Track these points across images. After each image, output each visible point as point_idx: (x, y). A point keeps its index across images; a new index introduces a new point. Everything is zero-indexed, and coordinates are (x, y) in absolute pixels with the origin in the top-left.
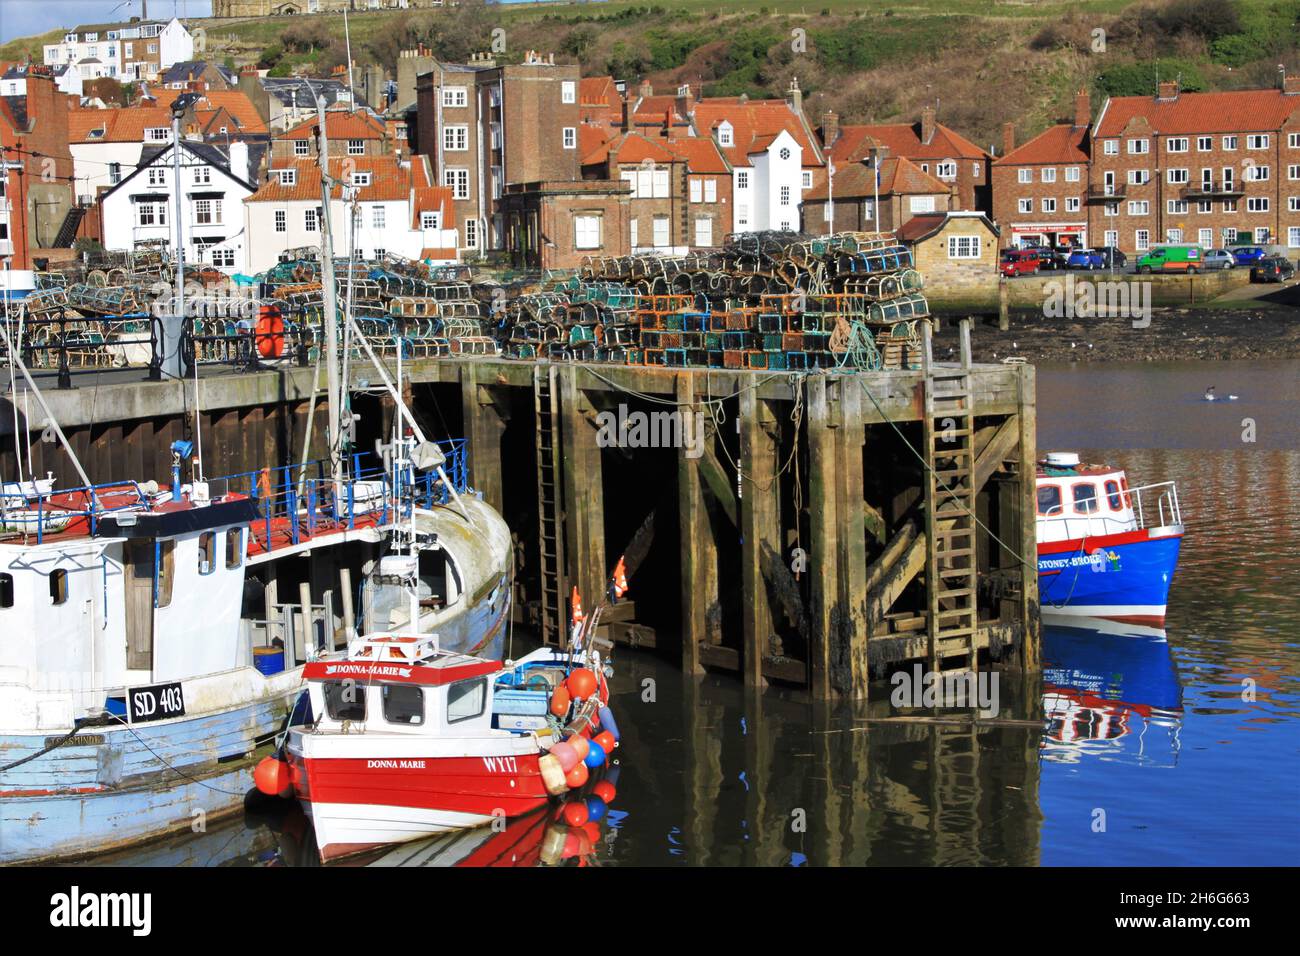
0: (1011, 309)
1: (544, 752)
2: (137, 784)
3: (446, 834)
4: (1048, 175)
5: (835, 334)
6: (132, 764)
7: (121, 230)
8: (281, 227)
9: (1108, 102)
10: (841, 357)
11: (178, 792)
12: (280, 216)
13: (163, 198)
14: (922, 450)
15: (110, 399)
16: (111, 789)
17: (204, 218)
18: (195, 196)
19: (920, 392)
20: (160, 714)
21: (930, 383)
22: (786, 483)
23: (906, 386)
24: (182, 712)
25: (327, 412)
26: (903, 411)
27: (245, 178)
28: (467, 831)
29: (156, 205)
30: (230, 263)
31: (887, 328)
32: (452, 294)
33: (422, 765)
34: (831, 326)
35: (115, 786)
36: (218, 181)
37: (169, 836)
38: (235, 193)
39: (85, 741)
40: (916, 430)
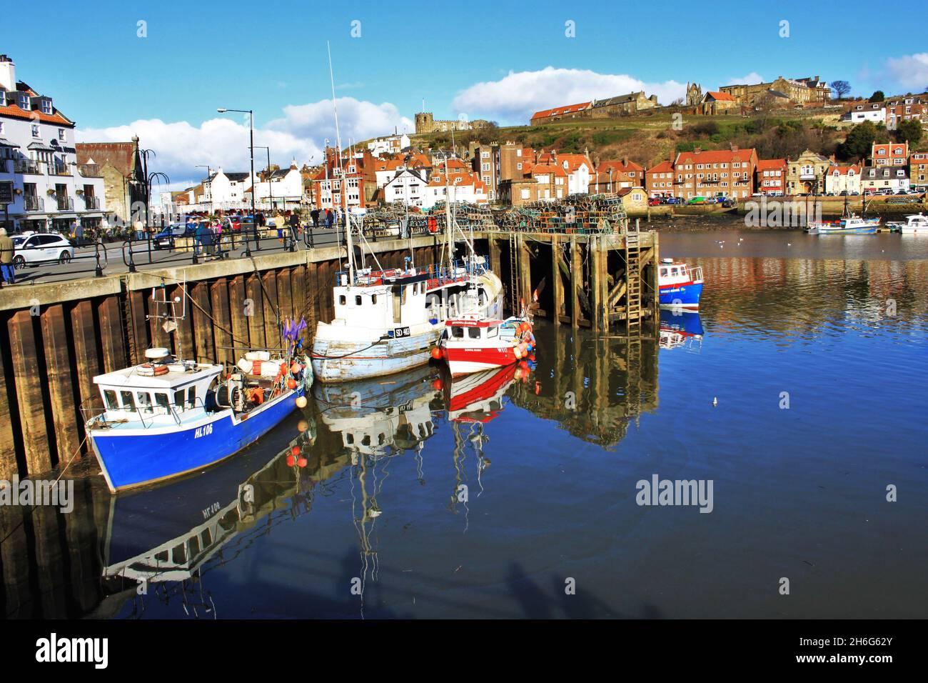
0: (651, 216)
1: (515, 347)
2: (397, 356)
3: (487, 370)
4: (662, 176)
5: (599, 223)
6: (396, 350)
7: (390, 196)
8: (436, 194)
9: (680, 154)
10: (601, 230)
11: (409, 358)
12: (435, 190)
13: (402, 186)
14: (625, 258)
15: (387, 245)
16: (390, 357)
17: (414, 192)
18: (411, 185)
19: (624, 241)
20: (403, 336)
21: (627, 238)
22: (584, 268)
23: (620, 239)
24: (409, 335)
25: (448, 248)
26: (619, 247)
27: (425, 180)
28: (493, 369)
29: (400, 188)
30: (421, 205)
31: (614, 222)
32: (485, 213)
33: (480, 350)
34: (598, 221)
35: (391, 356)
36: (417, 181)
37: (406, 371)
38: (422, 184)
39: (383, 343)
40: (623, 252)
